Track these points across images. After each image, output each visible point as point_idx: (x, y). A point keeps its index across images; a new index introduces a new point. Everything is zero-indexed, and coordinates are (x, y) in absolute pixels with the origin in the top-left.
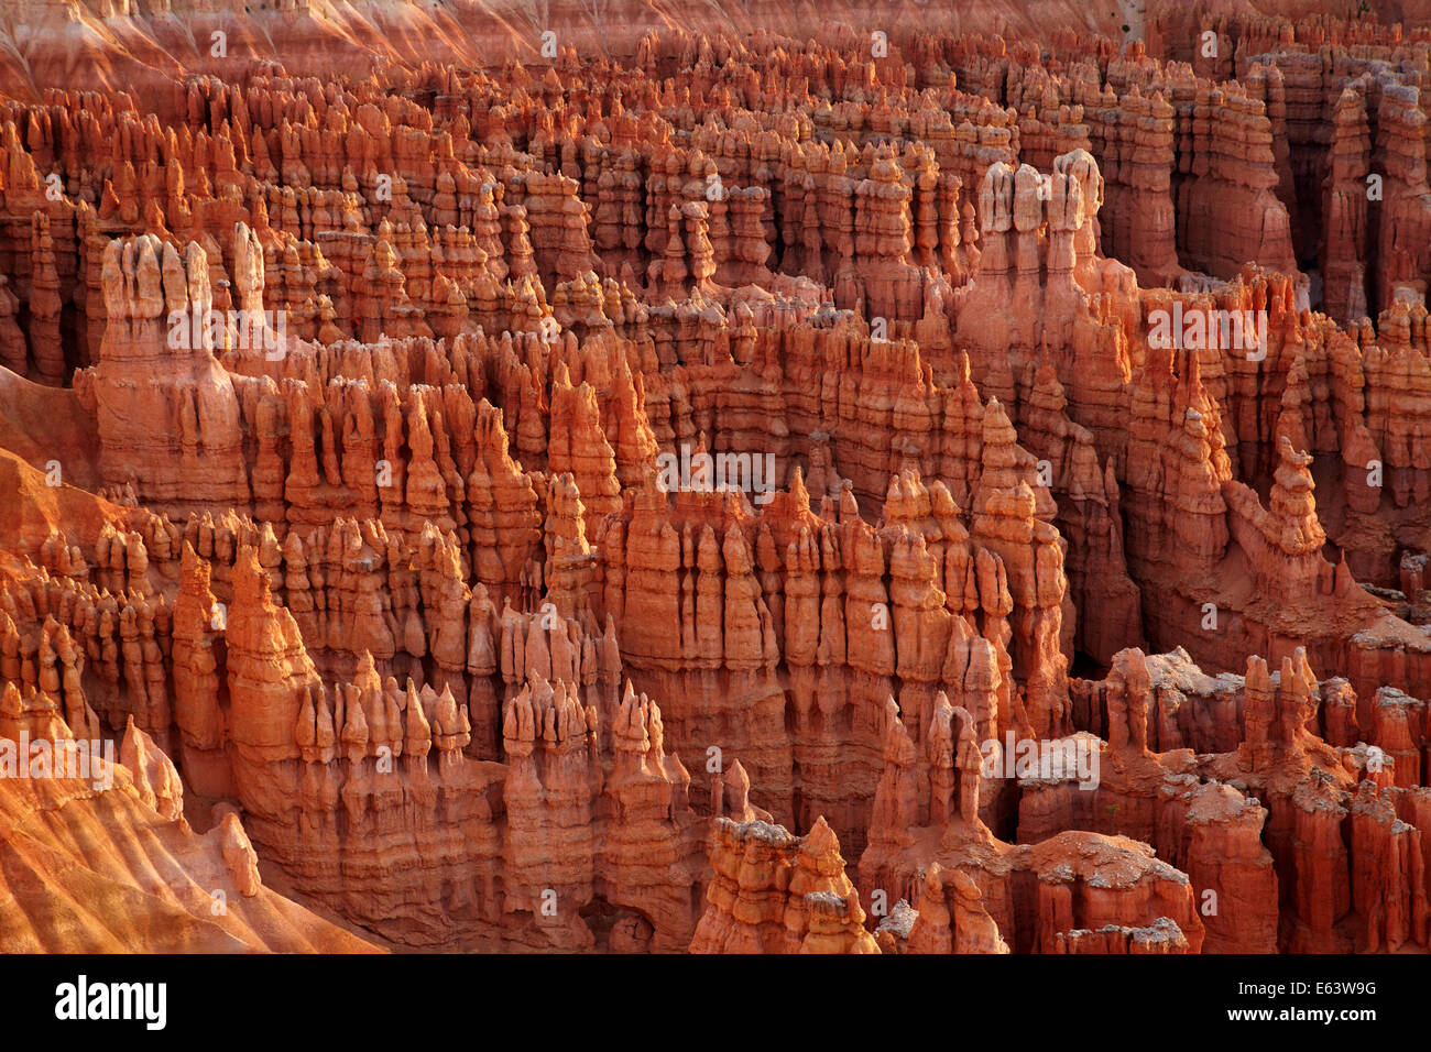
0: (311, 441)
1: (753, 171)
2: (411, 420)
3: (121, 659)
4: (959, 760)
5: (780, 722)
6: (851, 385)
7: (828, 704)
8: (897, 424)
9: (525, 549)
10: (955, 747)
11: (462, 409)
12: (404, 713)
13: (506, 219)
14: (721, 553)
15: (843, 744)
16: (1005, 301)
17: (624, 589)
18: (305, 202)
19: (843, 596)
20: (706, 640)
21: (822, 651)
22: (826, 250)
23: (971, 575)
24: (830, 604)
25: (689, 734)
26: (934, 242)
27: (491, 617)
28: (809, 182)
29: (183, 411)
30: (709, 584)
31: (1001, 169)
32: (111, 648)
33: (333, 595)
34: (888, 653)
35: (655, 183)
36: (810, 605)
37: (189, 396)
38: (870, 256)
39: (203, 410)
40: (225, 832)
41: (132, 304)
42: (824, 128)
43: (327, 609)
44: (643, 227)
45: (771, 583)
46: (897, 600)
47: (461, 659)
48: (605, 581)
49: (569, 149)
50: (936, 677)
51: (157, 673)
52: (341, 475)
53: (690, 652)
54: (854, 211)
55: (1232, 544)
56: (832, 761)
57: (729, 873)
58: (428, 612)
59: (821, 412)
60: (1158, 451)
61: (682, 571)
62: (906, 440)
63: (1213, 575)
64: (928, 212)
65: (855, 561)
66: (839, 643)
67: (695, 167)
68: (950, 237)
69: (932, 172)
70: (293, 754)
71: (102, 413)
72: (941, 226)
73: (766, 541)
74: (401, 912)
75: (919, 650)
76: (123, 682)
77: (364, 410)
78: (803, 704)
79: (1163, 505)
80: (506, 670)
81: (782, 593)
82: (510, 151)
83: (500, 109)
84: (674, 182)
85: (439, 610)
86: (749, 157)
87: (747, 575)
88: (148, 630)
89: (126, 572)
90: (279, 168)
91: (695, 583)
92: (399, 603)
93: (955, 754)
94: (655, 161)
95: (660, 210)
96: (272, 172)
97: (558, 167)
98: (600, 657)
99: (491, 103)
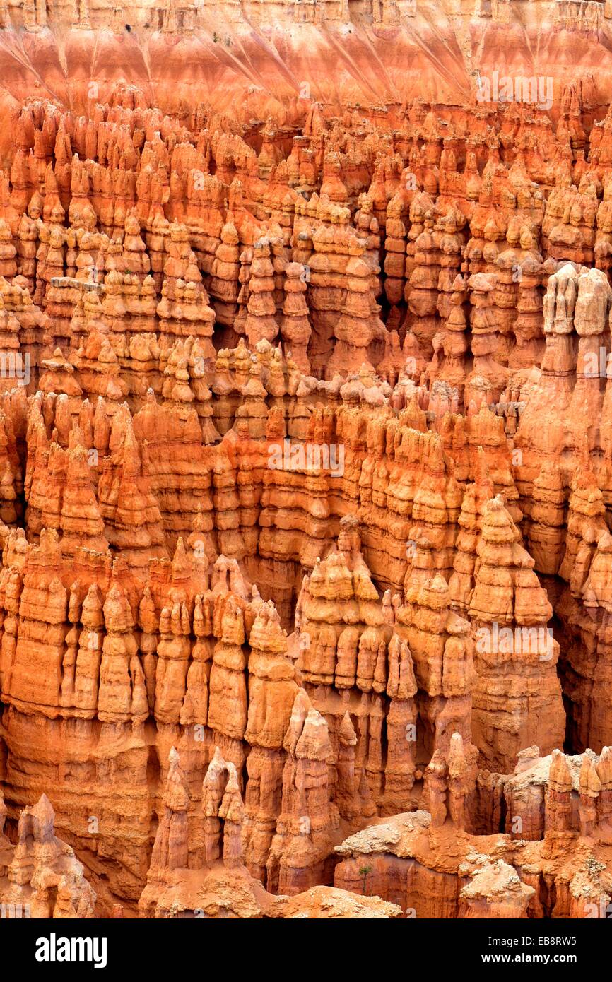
6: (383, 472)
8: (415, 516)
10: (221, 798)
13: (280, 276)
14: (101, 612)
16: (562, 403)
17: (16, 638)
19: (209, 661)
20: (81, 691)
21: (185, 711)
24: (196, 668)
25: (62, 778)
34: (237, 718)
36: (175, 666)
45: (147, 644)
46: (251, 668)
50: (277, 744)
53: (65, 701)
59: (359, 498)
61: (66, 624)
62: (421, 530)
65: (221, 631)
66: (201, 705)
73: (147, 604)
81: (155, 654)
87: (125, 633)
91: (78, 636)
93: (219, 805)
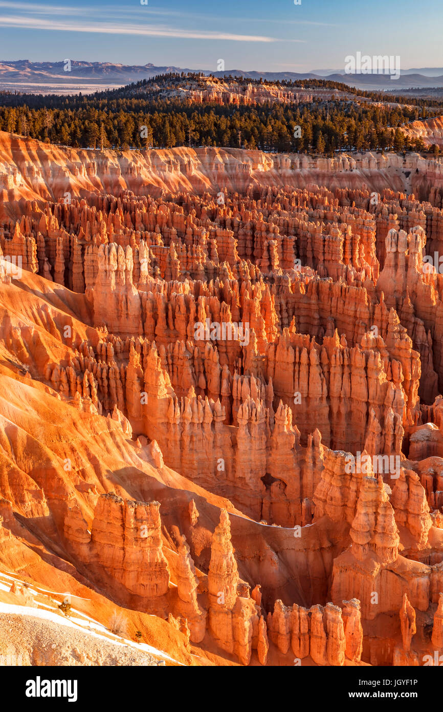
0: (165, 315)
1: (289, 231)
2: (199, 308)
3: (109, 386)
4: (396, 431)
5: (326, 416)
6: (342, 302)
7: (343, 410)
9: (236, 354)
10: (395, 427)
11: (216, 305)
12: (204, 408)
13: (209, 244)
14: (309, 357)
16: (393, 275)
17: (274, 368)
18: (144, 236)
19: (350, 374)
20: (302, 387)
21: (342, 393)
22: (314, 258)
23: (389, 368)
24: (346, 376)
26: (350, 257)
27: (229, 376)
28: (309, 235)
29: (121, 302)
30: (304, 369)
31: (394, 231)
32: (106, 382)
33: (175, 366)
34: (365, 394)
35: (257, 232)
36: (338, 377)
37: (124, 297)
38: (329, 261)
39: (129, 304)
40: (152, 447)
41: (107, 266)
42: (311, 218)
43: (173, 371)
44: (253, 248)
45: (326, 369)
46: (369, 376)
47: (219, 391)
48: (267, 366)
49: (228, 222)
50: (382, 403)
51: (121, 392)
52: (174, 326)
54: (324, 246)
56: (344, 430)
57: (330, 469)
58: (207, 374)
59: (331, 311)
61: (295, 363)
62: (361, 322)
64: (348, 247)
65: (355, 362)
66: (348, 389)
67: (271, 230)
68: (355, 255)
69: (350, 233)
70: (166, 421)
71: (95, 303)
72: (352, 252)
73: (324, 354)
74: (201, 476)
75: (376, 393)
76: (109, 394)
77: (182, 303)
78: (335, 410)
80: (234, 395)
81: (329, 372)
82: (209, 221)
83: (206, 208)
84: (264, 234)
85: (211, 374)
86: (288, 226)
87: (317, 365)
88: (118, 376)
89: (107, 356)
90: (134, 225)
91: (299, 367)
92: (197, 370)
93: (394, 430)
94: (257, 226)
95: (259, 243)
96: (132, 226)
97: (225, 227)
98: (267, 392)
99: (202, 206)
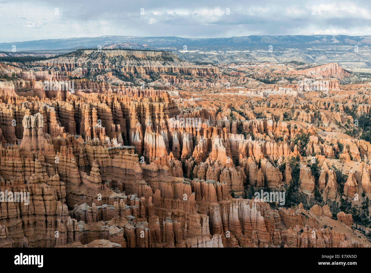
4: (75, 229)
5: (21, 227)
6: (4, 159)
7: (31, 222)
8: (15, 166)
15: (35, 230)
16: (30, 141)
20: (4, 212)
21: (29, 211)
31: (27, 116)
34: (44, 210)
46: (45, 199)
50: (55, 214)
55: (82, 183)
56: (33, 234)
60: (64, 167)
62: (17, 169)
63: (79, 189)
65: (35, 192)
66: (33, 210)
78: (26, 223)
79: (66, 177)
